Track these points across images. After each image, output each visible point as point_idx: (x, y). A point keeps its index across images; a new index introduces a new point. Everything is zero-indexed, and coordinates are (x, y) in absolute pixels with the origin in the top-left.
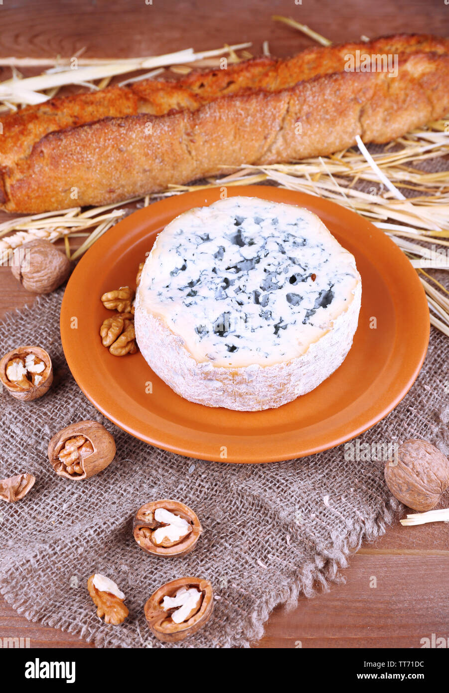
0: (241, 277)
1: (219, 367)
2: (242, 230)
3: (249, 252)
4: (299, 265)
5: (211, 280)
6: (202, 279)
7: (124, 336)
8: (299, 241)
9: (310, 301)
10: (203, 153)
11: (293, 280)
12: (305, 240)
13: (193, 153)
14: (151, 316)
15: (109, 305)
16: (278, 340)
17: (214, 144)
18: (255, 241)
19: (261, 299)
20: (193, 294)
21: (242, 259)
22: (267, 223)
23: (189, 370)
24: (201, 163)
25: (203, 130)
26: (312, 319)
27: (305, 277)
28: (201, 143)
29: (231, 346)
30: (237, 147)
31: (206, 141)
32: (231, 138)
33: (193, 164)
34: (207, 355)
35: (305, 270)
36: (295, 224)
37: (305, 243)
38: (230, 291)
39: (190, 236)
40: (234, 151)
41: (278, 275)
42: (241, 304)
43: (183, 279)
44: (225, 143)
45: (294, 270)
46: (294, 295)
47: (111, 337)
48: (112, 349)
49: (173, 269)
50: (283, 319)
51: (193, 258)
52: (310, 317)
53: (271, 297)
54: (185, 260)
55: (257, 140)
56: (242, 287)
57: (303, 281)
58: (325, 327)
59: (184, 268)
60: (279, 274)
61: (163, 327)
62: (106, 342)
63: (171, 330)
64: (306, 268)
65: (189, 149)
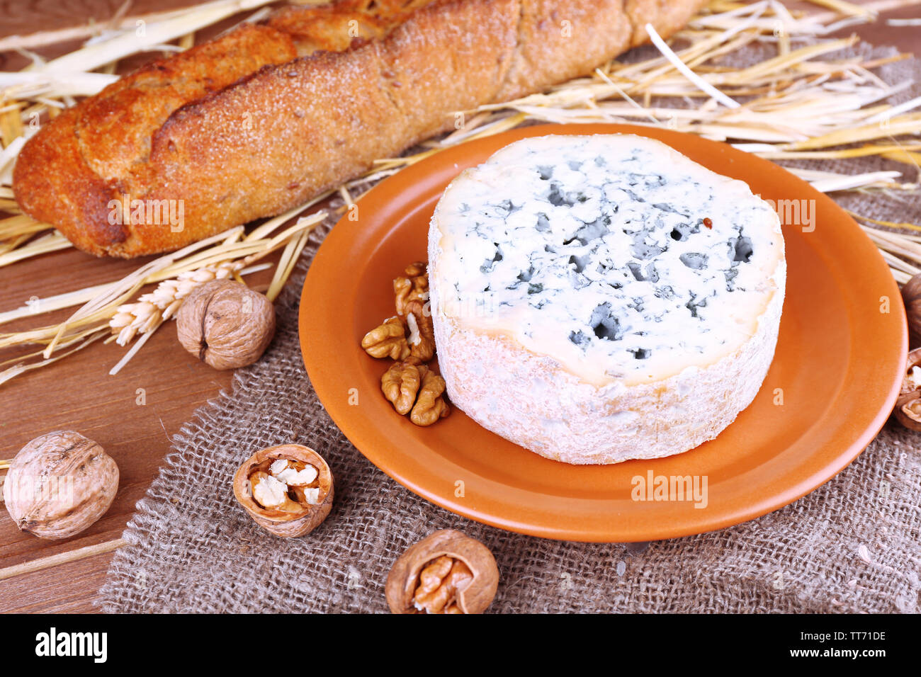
0: (596, 249)
1: (636, 385)
2: (558, 184)
3: (589, 212)
4: (675, 211)
5: (552, 263)
6: (536, 265)
7: (427, 389)
8: (654, 180)
9: (722, 258)
10: (415, 101)
11: (676, 235)
12: (660, 178)
13: (401, 103)
14: (485, 338)
15: (377, 352)
16: (702, 324)
17: (428, 84)
18: (586, 194)
19: (644, 273)
20: (535, 289)
21: (581, 225)
22: (589, 166)
23: (581, 406)
24: (415, 117)
25: (407, 65)
26: (738, 282)
27: (693, 226)
28: (410, 86)
29: (637, 350)
30: (461, 83)
31: (415, 82)
32: (449, 70)
33: (403, 120)
34: (606, 372)
35: (688, 217)
36: (634, 159)
37: (662, 181)
38: (591, 271)
39: (485, 209)
40: (458, 90)
41: (651, 234)
42: (617, 287)
43: (505, 273)
44: (442, 79)
45: (672, 221)
46: (690, 255)
47: (408, 395)
48: (415, 417)
49: (482, 262)
50: (694, 292)
51: (508, 238)
52: (734, 279)
53: (658, 265)
54: (496, 244)
55: (488, 68)
56: (605, 263)
57: (692, 232)
58: (765, 289)
59: (498, 257)
60: (652, 230)
61: (513, 349)
62: (404, 407)
63: (528, 351)
64: (688, 214)
65: (393, 98)
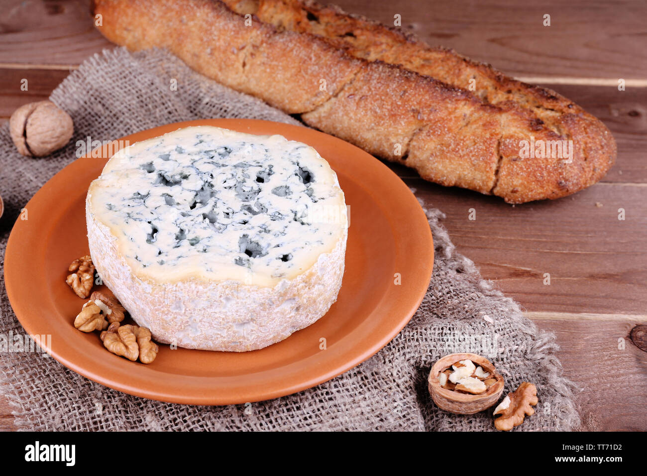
0: (215, 205)
1: (296, 277)
2: (163, 173)
3: (194, 183)
4: (250, 166)
5: (193, 222)
6: (183, 227)
8: (222, 151)
9: (297, 185)
11: (260, 180)
12: (226, 148)
14: (180, 284)
16: (312, 227)
18: (186, 173)
19: (255, 209)
20: (194, 242)
21: (195, 193)
22: (174, 155)
26: (317, 195)
27: (267, 171)
29: (282, 257)
34: (272, 276)
35: (261, 166)
36: (201, 142)
37: (228, 150)
38: (221, 219)
39: (127, 203)
41: (244, 184)
42: (245, 223)
43: (165, 239)
45: (253, 173)
46: (277, 188)
49: (145, 237)
50: (294, 210)
51: (155, 216)
52: (314, 194)
53: (261, 201)
54: (149, 223)
56: (227, 211)
57: (269, 174)
58: (335, 194)
59: (155, 231)
60: (244, 181)
61: (203, 283)
63: (215, 281)
64: (260, 164)
